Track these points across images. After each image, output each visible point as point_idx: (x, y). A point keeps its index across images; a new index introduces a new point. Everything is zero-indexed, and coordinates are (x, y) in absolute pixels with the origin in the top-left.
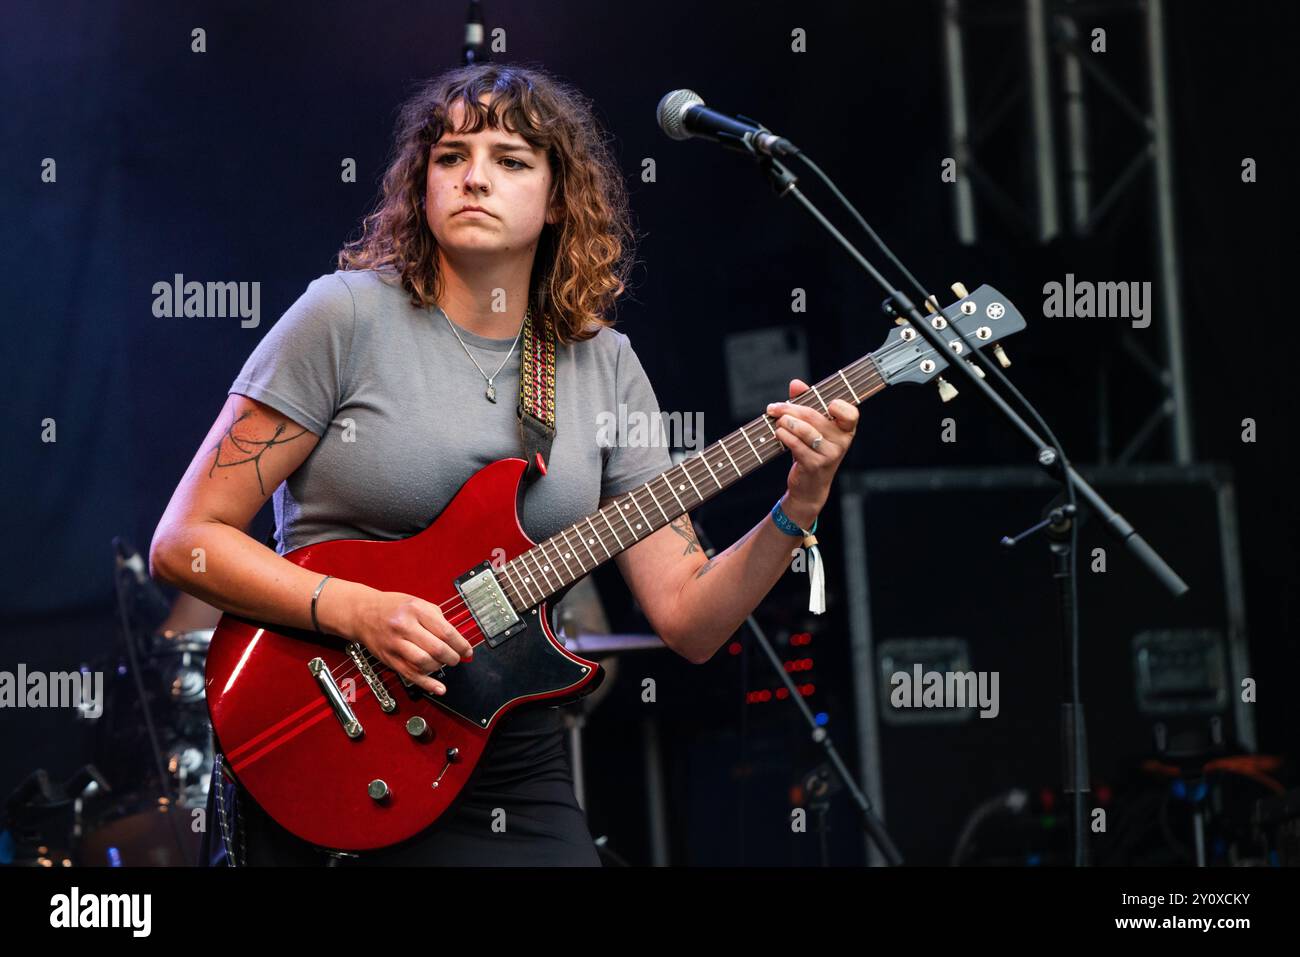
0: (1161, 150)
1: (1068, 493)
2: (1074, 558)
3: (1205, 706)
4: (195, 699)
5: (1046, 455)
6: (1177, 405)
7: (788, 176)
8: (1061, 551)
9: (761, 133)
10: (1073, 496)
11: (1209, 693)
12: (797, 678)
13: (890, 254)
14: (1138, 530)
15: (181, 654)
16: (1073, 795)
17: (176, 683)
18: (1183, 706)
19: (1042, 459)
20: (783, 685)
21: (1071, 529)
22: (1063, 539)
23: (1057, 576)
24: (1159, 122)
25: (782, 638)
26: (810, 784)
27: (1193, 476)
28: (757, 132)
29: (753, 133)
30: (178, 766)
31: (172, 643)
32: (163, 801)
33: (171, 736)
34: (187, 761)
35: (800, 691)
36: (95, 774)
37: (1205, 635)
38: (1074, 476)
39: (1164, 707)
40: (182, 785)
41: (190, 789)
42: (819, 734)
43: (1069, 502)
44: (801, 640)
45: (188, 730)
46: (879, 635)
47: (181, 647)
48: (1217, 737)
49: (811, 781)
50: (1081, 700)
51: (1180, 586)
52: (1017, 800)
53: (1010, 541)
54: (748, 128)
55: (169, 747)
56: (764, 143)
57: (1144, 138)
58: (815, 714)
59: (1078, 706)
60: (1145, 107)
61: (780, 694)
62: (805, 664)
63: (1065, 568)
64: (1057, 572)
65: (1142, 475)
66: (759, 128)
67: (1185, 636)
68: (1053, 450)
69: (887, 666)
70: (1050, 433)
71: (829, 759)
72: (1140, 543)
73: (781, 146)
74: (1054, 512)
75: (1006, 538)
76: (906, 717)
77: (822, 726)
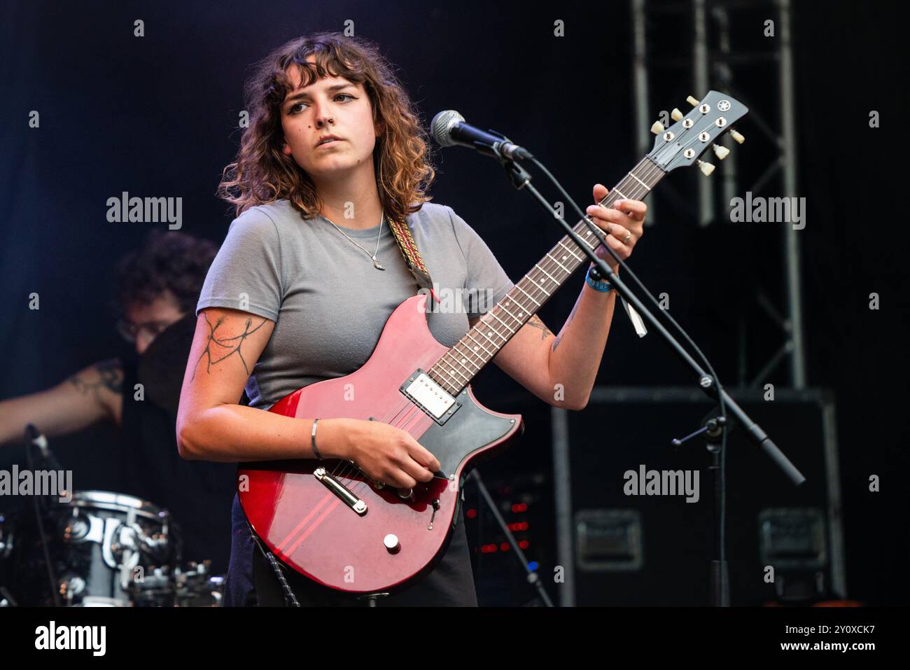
0: (788, 162)
1: (720, 408)
2: (723, 456)
3: (810, 564)
4: (81, 541)
5: (705, 380)
6: (795, 345)
7: (524, 174)
8: (714, 450)
9: (505, 144)
10: (724, 411)
11: (812, 554)
12: (518, 535)
14: (770, 436)
15: (72, 508)
17: (68, 530)
18: (794, 564)
19: (703, 383)
20: (507, 540)
21: (721, 436)
22: (717, 441)
23: (711, 468)
24: (787, 141)
25: (506, 506)
27: (805, 397)
28: (503, 142)
29: (500, 143)
30: (67, 590)
33: (62, 567)
34: (73, 586)
35: (519, 544)
36: (6, 594)
37: (811, 512)
38: (725, 396)
39: (780, 564)
40: (69, 603)
41: (75, 606)
42: (533, 577)
43: (721, 415)
44: (519, 508)
45: (75, 564)
46: (576, 506)
47: (72, 503)
48: (821, 587)
50: (726, 559)
51: (800, 477)
53: (677, 442)
54: (497, 139)
55: (60, 576)
56: (507, 150)
57: (776, 152)
58: (529, 562)
59: (724, 563)
60: (777, 128)
61: (504, 547)
62: (522, 526)
63: (717, 463)
66: (504, 140)
67: (795, 514)
68: (711, 377)
69: (582, 529)
70: (708, 364)
71: (539, 596)
72: (770, 445)
73: (520, 153)
74: (710, 422)
75: (675, 440)
76: (594, 567)
77: (535, 571)
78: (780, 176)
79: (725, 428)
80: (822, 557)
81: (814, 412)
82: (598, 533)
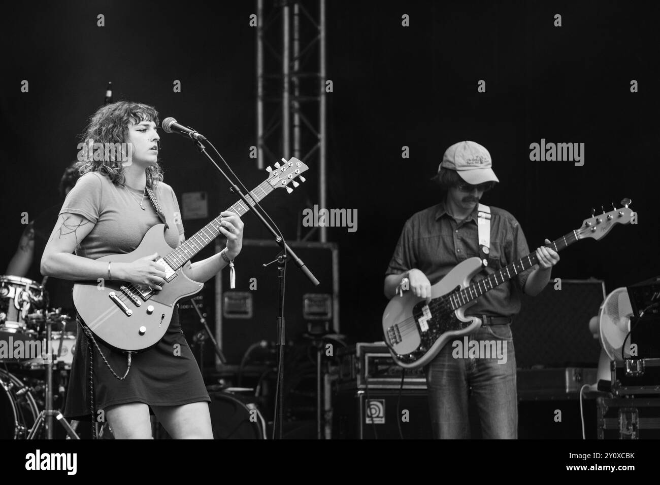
0: (322, 145)
1: (284, 251)
2: (285, 272)
3: (324, 318)
7: (202, 146)
8: (282, 269)
10: (286, 252)
11: (325, 314)
12: (197, 302)
14: (306, 264)
16: (280, 345)
18: (317, 318)
19: (277, 240)
20: (192, 304)
21: (284, 263)
22: (282, 266)
23: (279, 277)
24: (322, 136)
26: (198, 336)
27: (325, 246)
28: (194, 132)
35: (198, 306)
37: (326, 296)
38: (287, 246)
39: (311, 317)
42: (203, 320)
43: (284, 254)
45: (2, 307)
46: (224, 290)
48: (327, 328)
49: (199, 335)
50: (284, 316)
52: (264, 344)
53: (265, 265)
54: (191, 131)
56: (195, 136)
57: (317, 140)
58: (202, 314)
59: (283, 318)
60: (318, 130)
61: (191, 307)
62: (201, 298)
63: (282, 275)
65: (310, 245)
67: (319, 296)
68: (281, 237)
69: (226, 300)
70: (280, 232)
71: (205, 328)
72: (305, 268)
73: (201, 137)
74: (280, 257)
76: (231, 316)
77: (204, 317)
78: (318, 150)
79: (286, 260)
80: (329, 315)
81: (329, 253)
82: (233, 302)
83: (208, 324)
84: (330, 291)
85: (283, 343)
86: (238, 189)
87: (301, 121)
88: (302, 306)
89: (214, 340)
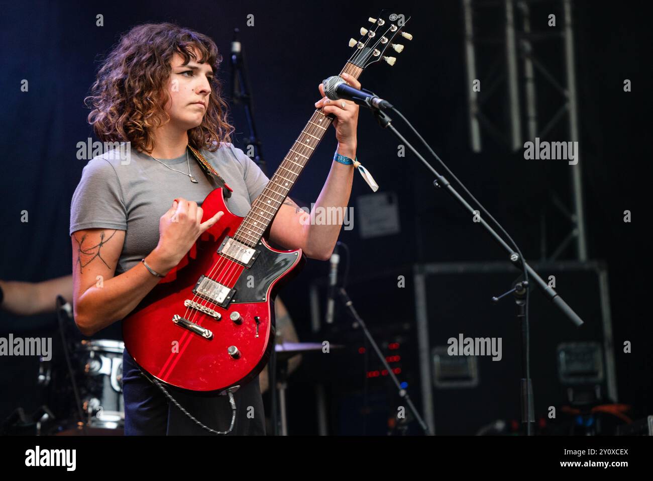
0: (572, 107)
1: (524, 275)
2: (527, 308)
3: (592, 380)
4: (96, 374)
5: (513, 257)
6: (579, 231)
7: (387, 119)
8: (522, 304)
10: (527, 277)
11: (594, 373)
12: (392, 365)
13: (437, 158)
14: (559, 294)
15: (89, 352)
16: (526, 424)
17: (87, 366)
18: (582, 380)
19: (512, 259)
20: (385, 368)
21: (526, 294)
22: (522, 298)
23: (519, 316)
24: (571, 92)
25: (385, 345)
26: (398, 417)
27: (587, 266)
28: (372, 97)
29: (370, 97)
30: (88, 407)
31: (85, 346)
32: (80, 424)
33: (84, 392)
34: (92, 404)
35: (394, 371)
36: (47, 410)
37: (592, 345)
38: (528, 267)
39: (572, 380)
40: (89, 416)
41: (93, 418)
42: (403, 393)
43: (525, 280)
44: (394, 346)
45: (92, 389)
46: (432, 344)
47: (89, 348)
48: (598, 396)
50: (530, 377)
51: (579, 321)
52: (500, 425)
53: (496, 299)
54: (368, 95)
55: (83, 397)
56: (375, 102)
57: (563, 100)
58: (401, 383)
59: (529, 380)
60: (564, 84)
61: (383, 373)
62: (396, 358)
63: (523, 312)
64: (519, 314)
65: (562, 266)
66: (373, 95)
67: (583, 346)
68: (517, 254)
69: (437, 359)
70: (516, 246)
71: (407, 405)
72: (559, 299)
73: (384, 104)
74: (518, 284)
75: (494, 297)
76: (446, 385)
77: (403, 389)
78: (566, 115)
79: (528, 289)
80: (600, 375)
81: (593, 277)
83: (411, 399)
84: (598, 337)
85: (531, 420)
86: (446, 182)
87: (536, 71)
88: (556, 363)
89: (422, 423)
